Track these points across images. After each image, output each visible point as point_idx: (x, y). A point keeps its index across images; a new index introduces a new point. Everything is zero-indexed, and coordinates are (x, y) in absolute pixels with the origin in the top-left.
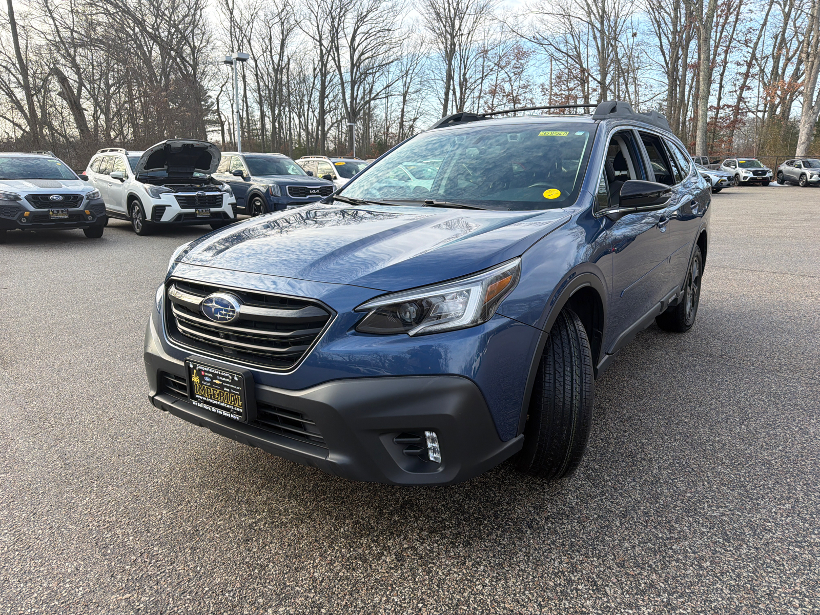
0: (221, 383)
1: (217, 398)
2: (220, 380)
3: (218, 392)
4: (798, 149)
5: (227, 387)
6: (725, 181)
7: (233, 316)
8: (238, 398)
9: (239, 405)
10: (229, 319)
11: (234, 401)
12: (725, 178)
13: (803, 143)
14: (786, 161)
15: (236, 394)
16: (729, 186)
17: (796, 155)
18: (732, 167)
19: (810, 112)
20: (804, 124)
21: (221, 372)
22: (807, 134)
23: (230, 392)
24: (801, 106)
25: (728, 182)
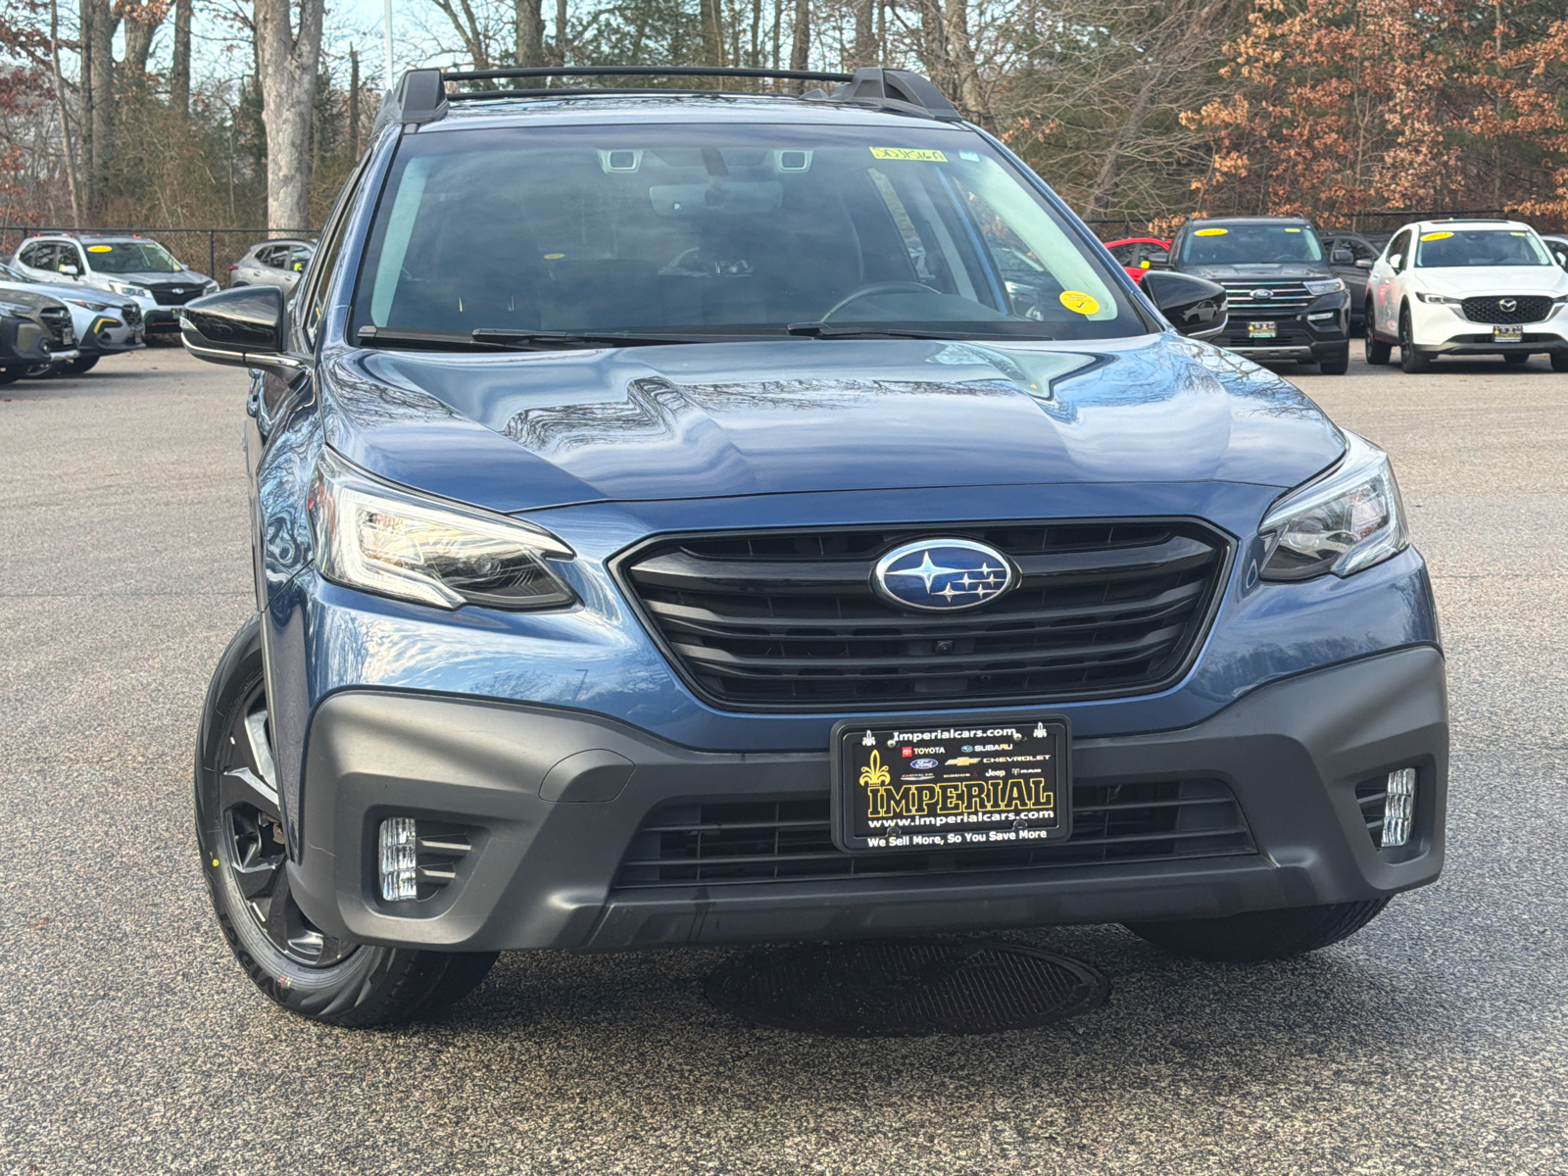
0: (975, 760)
1: (957, 807)
2: (972, 755)
3: (962, 786)
4: (272, 204)
5: (996, 767)
6: (118, 324)
7: (998, 586)
8: (1037, 784)
9: (1037, 802)
10: (986, 595)
11: (1021, 797)
12: (116, 315)
13: (287, 180)
14: (256, 248)
15: (1027, 777)
16: (130, 344)
17: (271, 225)
18: (63, 268)
19: (291, 64)
20: (279, 106)
21: (984, 731)
22: (293, 144)
23: (1009, 775)
24: (248, 32)
25: (125, 330)
